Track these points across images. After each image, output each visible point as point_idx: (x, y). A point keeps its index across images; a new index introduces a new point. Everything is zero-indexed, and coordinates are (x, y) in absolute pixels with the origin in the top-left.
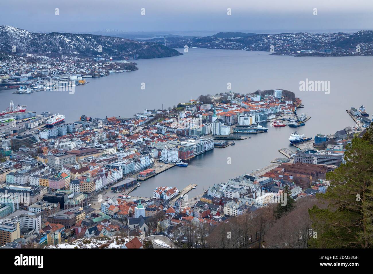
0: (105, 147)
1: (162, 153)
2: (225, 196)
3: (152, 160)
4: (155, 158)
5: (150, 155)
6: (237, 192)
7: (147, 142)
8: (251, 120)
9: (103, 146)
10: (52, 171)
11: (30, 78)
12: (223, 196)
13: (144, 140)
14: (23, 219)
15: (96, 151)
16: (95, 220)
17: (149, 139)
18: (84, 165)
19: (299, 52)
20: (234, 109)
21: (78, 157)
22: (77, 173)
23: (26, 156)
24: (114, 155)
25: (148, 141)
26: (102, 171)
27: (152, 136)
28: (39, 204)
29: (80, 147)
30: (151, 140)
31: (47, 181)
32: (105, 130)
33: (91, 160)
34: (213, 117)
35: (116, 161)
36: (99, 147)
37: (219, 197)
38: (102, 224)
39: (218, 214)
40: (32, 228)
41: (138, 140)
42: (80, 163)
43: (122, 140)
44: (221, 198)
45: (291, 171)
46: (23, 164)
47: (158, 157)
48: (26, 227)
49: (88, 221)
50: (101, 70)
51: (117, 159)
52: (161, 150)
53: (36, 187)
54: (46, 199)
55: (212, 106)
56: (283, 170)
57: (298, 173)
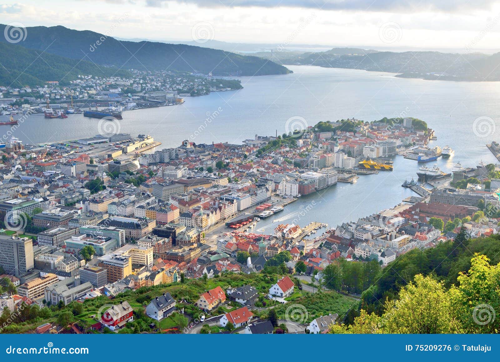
0: (215, 177)
1: (280, 187)
2: (355, 237)
3: (269, 194)
4: (272, 192)
5: (266, 188)
6: (369, 233)
7: (262, 174)
8: (378, 153)
9: (213, 176)
10: (159, 202)
11: (120, 94)
12: (353, 237)
13: (258, 170)
14: (134, 254)
15: (206, 181)
16: (213, 258)
17: (263, 169)
18: (194, 197)
19: (428, 74)
20: (357, 139)
21: (186, 188)
22: (187, 205)
23: (127, 184)
24: (225, 187)
25: (262, 172)
26: (214, 204)
27: (266, 166)
28: (149, 238)
29: (188, 176)
30: (266, 171)
31: (154, 213)
32: (212, 157)
33: (201, 191)
34: (335, 148)
35: (230, 193)
36: (209, 177)
37: (349, 238)
38: (221, 262)
39: (349, 257)
40: (144, 264)
41: (251, 170)
42: (189, 194)
43: (233, 169)
44: (350, 239)
45: (427, 212)
46: (125, 193)
47: (275, 191)
48: (137, 263)
49: (205, 259)
50: (200, 87)
51: (230, 191)
52: (279, 183)
53: (143, 219)
54: (155, 232)
55: (333, 133)
56: (418, 210)
57: (435, 214)
